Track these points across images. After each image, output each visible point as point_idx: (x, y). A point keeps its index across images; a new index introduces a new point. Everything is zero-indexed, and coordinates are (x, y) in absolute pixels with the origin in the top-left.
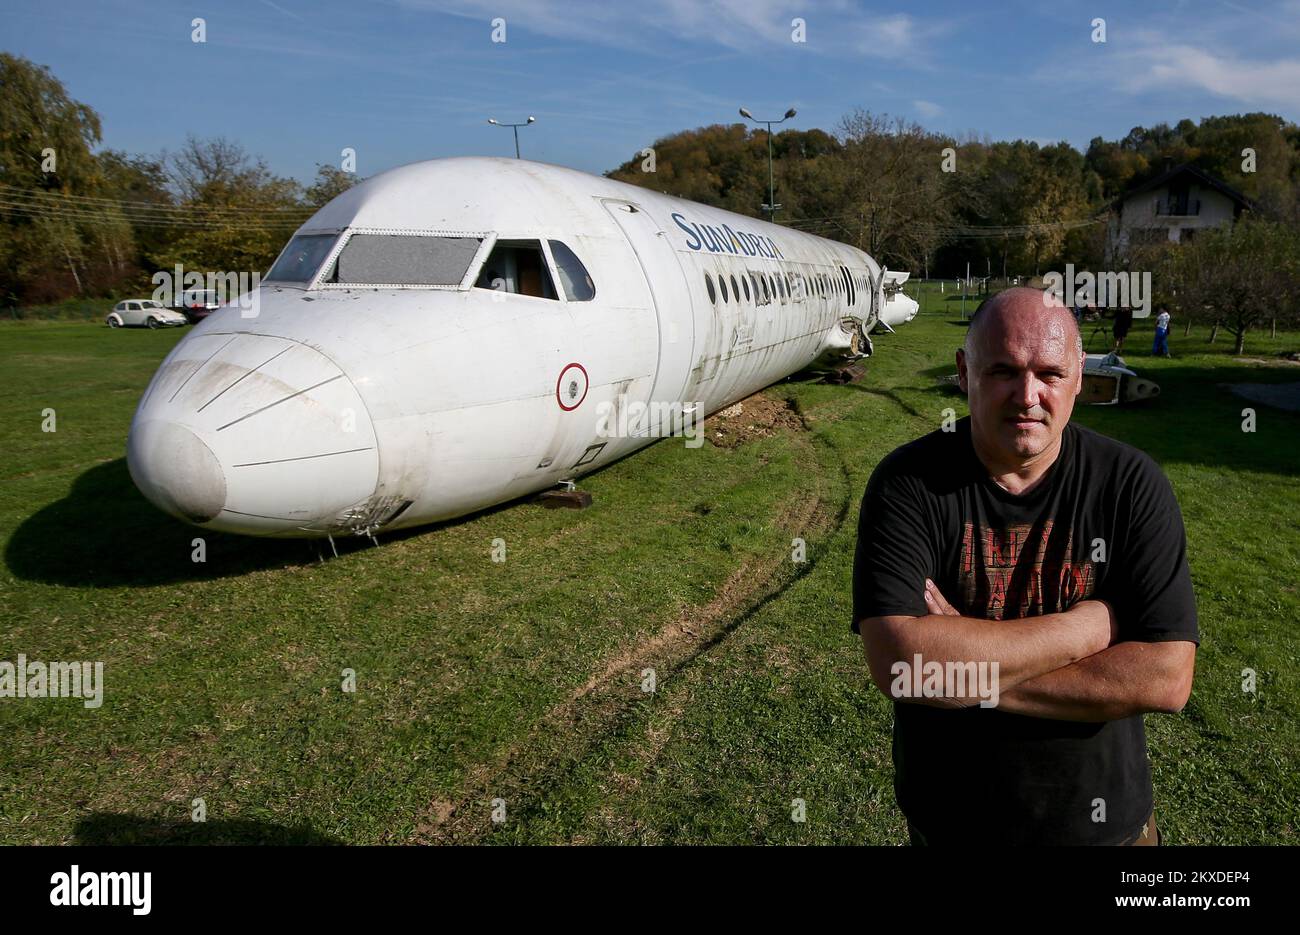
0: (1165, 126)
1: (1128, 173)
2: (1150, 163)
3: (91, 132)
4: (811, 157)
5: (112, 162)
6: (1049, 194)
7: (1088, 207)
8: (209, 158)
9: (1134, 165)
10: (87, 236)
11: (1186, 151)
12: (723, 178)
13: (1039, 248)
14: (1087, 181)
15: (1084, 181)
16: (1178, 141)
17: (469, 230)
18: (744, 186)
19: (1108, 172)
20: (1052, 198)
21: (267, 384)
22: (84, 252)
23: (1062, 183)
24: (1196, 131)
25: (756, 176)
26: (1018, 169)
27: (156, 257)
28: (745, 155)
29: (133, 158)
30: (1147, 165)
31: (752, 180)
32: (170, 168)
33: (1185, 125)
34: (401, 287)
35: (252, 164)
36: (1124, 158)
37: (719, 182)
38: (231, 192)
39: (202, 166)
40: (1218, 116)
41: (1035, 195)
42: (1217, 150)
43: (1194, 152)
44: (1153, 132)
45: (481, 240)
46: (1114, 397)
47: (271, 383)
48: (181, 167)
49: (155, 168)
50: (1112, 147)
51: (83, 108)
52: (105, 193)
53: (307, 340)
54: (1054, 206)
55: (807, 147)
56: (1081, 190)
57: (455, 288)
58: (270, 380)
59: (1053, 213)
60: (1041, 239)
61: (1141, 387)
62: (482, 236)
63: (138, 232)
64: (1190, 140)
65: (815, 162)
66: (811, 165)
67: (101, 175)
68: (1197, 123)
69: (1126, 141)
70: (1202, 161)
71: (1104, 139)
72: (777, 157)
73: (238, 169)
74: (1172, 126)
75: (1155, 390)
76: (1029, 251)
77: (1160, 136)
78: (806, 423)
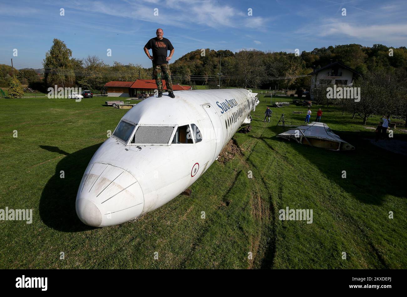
0: (324, 48)
1: (314, 60)
2: (320, 58)
3: (70, 55)
4: (226, 57)
5: (73, 60)
6: (292, 68)
7: (302, 70)
8: (92, 60)
9: (315, 58)
10: (66, 77)
11: (331, 55)
12: (204, 62)
13: (288, 82)
14: (302, 63)
15: (301, 63)
16: (329, 52)
17: (170, 124)
18: (209, 64)
19: (307, 60)
20: (293, 69)
21: (116, 187)
22: (66, 80)
23: (296, 65)
24: (334, 49)
25: (212, 61)
26: (282, 60)
27: (79, 82)
28: (209, 56)
29: (77, 59)
30: (319, 58)
31: (211, 62)
32: (84, 62)
33: (330, 48)
34: (152, 144)
35: (100, 61)
36: (312, 56)
37: (203, 63)
38: (96, 67)
39: (90, 62)
40: (341, 45)
41: (288, 67)
42: (341, 54)
43: (334, 55)
44: (321, 49)
45: (174, 127)
46: (338, 149)
47: (117, 186)
48: (86, 62)
49: (81, 62)
50: (308, 54)
51: (69, 50)
52: (71, 68)
53: (127, 169)
54: (293, 71)
55: (225, 54)
56: (300, 66)
57: (166, 144)
58: (117, 185)
59: (293, 73)
60: (289, 80)
61: (347, 147)
62: (174, 126)
63: (76, 77)
64: (332, 52)
65: (227, 58)
66: (226, 59)
67: (71, 64)
68: (334, 47)
69: (312, 52)
70: (336, 57)
71: (306, 52)
72: (217, 57)
73: (97, 62)
74: (327, 48)
75: (353, 148)
76: (285, 82)
77: (323, 50)
78: (242, 151)
